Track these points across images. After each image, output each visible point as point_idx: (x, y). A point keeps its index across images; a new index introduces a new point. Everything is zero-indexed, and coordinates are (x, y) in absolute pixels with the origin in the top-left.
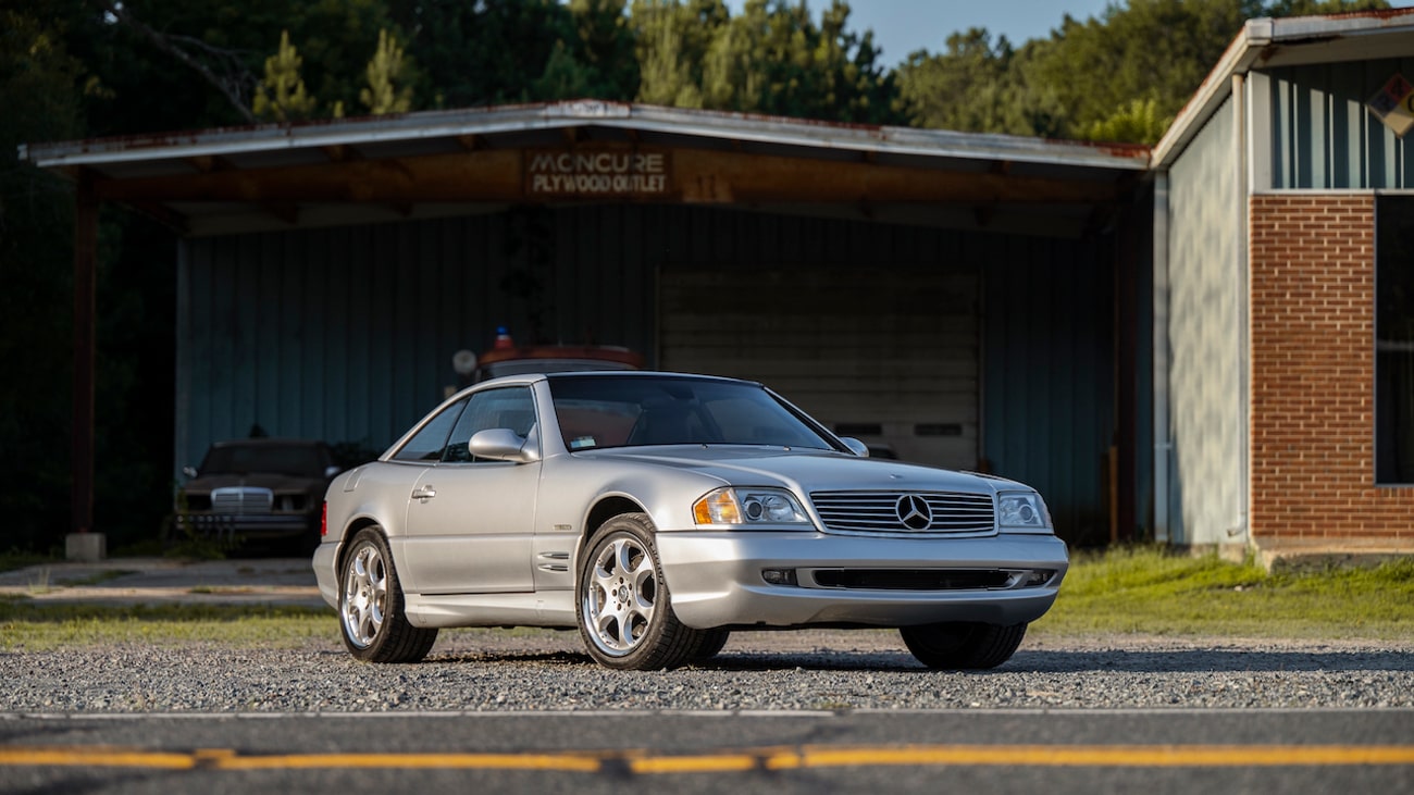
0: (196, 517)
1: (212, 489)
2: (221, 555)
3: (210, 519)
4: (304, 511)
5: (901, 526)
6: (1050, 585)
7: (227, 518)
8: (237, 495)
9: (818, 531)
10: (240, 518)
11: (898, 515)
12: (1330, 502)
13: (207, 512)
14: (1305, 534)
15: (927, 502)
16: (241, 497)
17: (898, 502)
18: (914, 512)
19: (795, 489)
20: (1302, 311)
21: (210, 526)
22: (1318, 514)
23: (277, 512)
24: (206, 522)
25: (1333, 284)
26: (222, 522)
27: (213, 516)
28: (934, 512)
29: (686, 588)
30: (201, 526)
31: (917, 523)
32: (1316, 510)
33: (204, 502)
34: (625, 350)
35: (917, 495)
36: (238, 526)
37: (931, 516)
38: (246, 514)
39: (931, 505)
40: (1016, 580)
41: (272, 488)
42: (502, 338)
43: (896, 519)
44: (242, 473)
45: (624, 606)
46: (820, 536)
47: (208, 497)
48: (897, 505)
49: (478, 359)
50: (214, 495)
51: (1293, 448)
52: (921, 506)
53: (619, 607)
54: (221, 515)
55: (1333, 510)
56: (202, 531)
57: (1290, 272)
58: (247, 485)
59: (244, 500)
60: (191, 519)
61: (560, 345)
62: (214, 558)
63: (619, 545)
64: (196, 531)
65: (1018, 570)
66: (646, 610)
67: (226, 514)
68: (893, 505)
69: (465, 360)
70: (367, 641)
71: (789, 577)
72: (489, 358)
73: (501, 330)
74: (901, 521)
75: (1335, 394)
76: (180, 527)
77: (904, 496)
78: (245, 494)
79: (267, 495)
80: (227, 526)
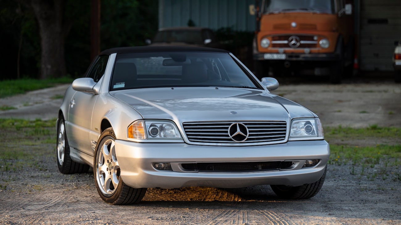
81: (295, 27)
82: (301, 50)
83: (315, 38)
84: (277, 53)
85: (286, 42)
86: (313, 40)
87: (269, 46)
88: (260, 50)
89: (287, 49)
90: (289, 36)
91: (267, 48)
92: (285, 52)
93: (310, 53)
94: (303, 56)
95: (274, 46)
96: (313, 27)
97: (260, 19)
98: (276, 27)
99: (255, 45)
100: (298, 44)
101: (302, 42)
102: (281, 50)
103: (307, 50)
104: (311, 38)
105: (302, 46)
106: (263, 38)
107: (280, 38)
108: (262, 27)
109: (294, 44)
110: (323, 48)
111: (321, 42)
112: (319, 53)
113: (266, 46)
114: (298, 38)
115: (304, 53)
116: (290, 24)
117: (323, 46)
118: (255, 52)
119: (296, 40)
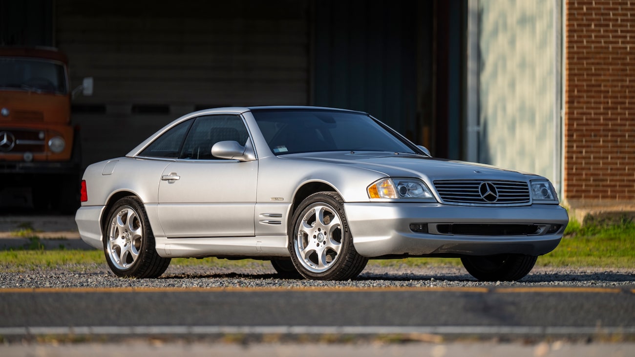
5: (482, 200)
6: (559, 233)
9: (438, 202)
11: (480, 193)
12: (621, 175)
14: (603, 197)
15: (495, 186)
17: (480, 186)
18: (489, 192)
19: (425, 179)
20: (603, 37)
22: (613, 183)
25: (625, 18)
28: (499, 192)
29: (362, 234)
31: (491, 198)
32: (611, 181)
35: (490, 182)
37: (498, 194)
39: (498, 188)
40: (542, 230)
43: (479, 196)
45: (321, 244)
46: (439, 205)
48: (479, 188)
51: (595, 136)
52: (492, 189)
53: (318, 245)
55: (623, 180)
57: (594, 9)
63: (318, 209)
65: (543, 224)
66: (337, 247)
68: (477, 188)
70: (126, 266)
71: (423, 228)
74: (482, 197)
75: (625, 97)
77: (482, 183)
82: (17, 156)
83: (41, 136)
86: (38, 139)
93: (33, 161)
94: (21, 165)
96: (38, 116)
100: (13, 145)
103: (28, 156)
104: (34, 135)
105: (19, 149)
109: (5, 145)
110: (53, 153)
111: (50, 143)
112: (47, 161)
114: (11, 135)
115: (23, 161)
117: (55, 149)
119: (9, 139)
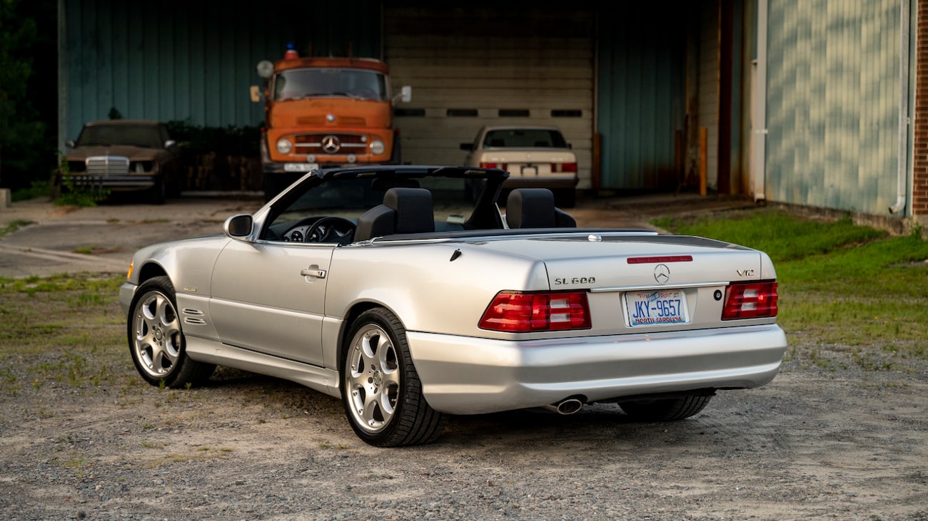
0: (75, 176)
1: (86, 157)
2: (92, 204)
3: (85, 178)
4: (152, 173)
7: (97, 178)
8: (104, 161)
10: (106, 177)
13: (83, 173)
16: (107, 163)
21: (85, 183)
23: (133, 173)
24: (82, 181)
26: (93, 181)
27: (87, 176)
30: (79, 183)
33: (80, 166)
34: (377, 61)
36: (105, 184)
38: (110, 175)
41: (129, 156)
42: (290, 52)
44: (107, 145)
47: (84, 162)
49: (274, 68)
50: (87, 161)
54: (93, 175)
56: (80, 186)
58: (110, 155)
59: (109, 165)
60: (72, 178)
61: (331, 57)
62: (89, 205)
64: (75, 186)
67: (97, 175)
69: (265, 68)
72: (282, 66)
73: (290, 46)
76: (65, 183)
78: (109, 161)
79: (125, 161)
80: (97, 183)
81: (331, 122)
82: (342, 157)
83: (364, 139)
84: (306, 162)
85: (318, 145)
86: (362, 142)
87: (290, 152)
88: (274, 157)
89: (320, 156)
90: (323, 136)
91: (287, 154)
92: (316, 162)
93: (357, 162)
94: (346, 167)
95: (299, 150)
96: (360, 122)
97: (270, 108)
98: (302, 121)
99: (264, 149)
100: (338, 148)
101: (343, 145)
102: (311, 157)
103: (351, 158)
104: (357, 139)
105: (344, 151)
106: (278, 139)
107: (309, 138)
108: (275, 121)
109: (331, 148)
110: (375, 154)
111: (372, 146)
112: (370, 162)
113: (287, 151)
114: (336, 139)
115: (347, 162)
116: (324, 117)
117: (375, 151)
118: (266, 160)
119: (334, 142)
